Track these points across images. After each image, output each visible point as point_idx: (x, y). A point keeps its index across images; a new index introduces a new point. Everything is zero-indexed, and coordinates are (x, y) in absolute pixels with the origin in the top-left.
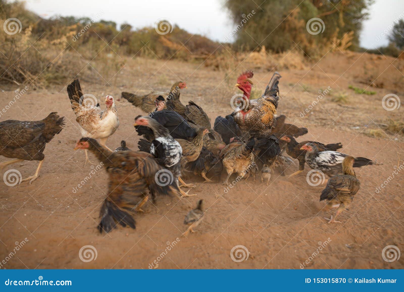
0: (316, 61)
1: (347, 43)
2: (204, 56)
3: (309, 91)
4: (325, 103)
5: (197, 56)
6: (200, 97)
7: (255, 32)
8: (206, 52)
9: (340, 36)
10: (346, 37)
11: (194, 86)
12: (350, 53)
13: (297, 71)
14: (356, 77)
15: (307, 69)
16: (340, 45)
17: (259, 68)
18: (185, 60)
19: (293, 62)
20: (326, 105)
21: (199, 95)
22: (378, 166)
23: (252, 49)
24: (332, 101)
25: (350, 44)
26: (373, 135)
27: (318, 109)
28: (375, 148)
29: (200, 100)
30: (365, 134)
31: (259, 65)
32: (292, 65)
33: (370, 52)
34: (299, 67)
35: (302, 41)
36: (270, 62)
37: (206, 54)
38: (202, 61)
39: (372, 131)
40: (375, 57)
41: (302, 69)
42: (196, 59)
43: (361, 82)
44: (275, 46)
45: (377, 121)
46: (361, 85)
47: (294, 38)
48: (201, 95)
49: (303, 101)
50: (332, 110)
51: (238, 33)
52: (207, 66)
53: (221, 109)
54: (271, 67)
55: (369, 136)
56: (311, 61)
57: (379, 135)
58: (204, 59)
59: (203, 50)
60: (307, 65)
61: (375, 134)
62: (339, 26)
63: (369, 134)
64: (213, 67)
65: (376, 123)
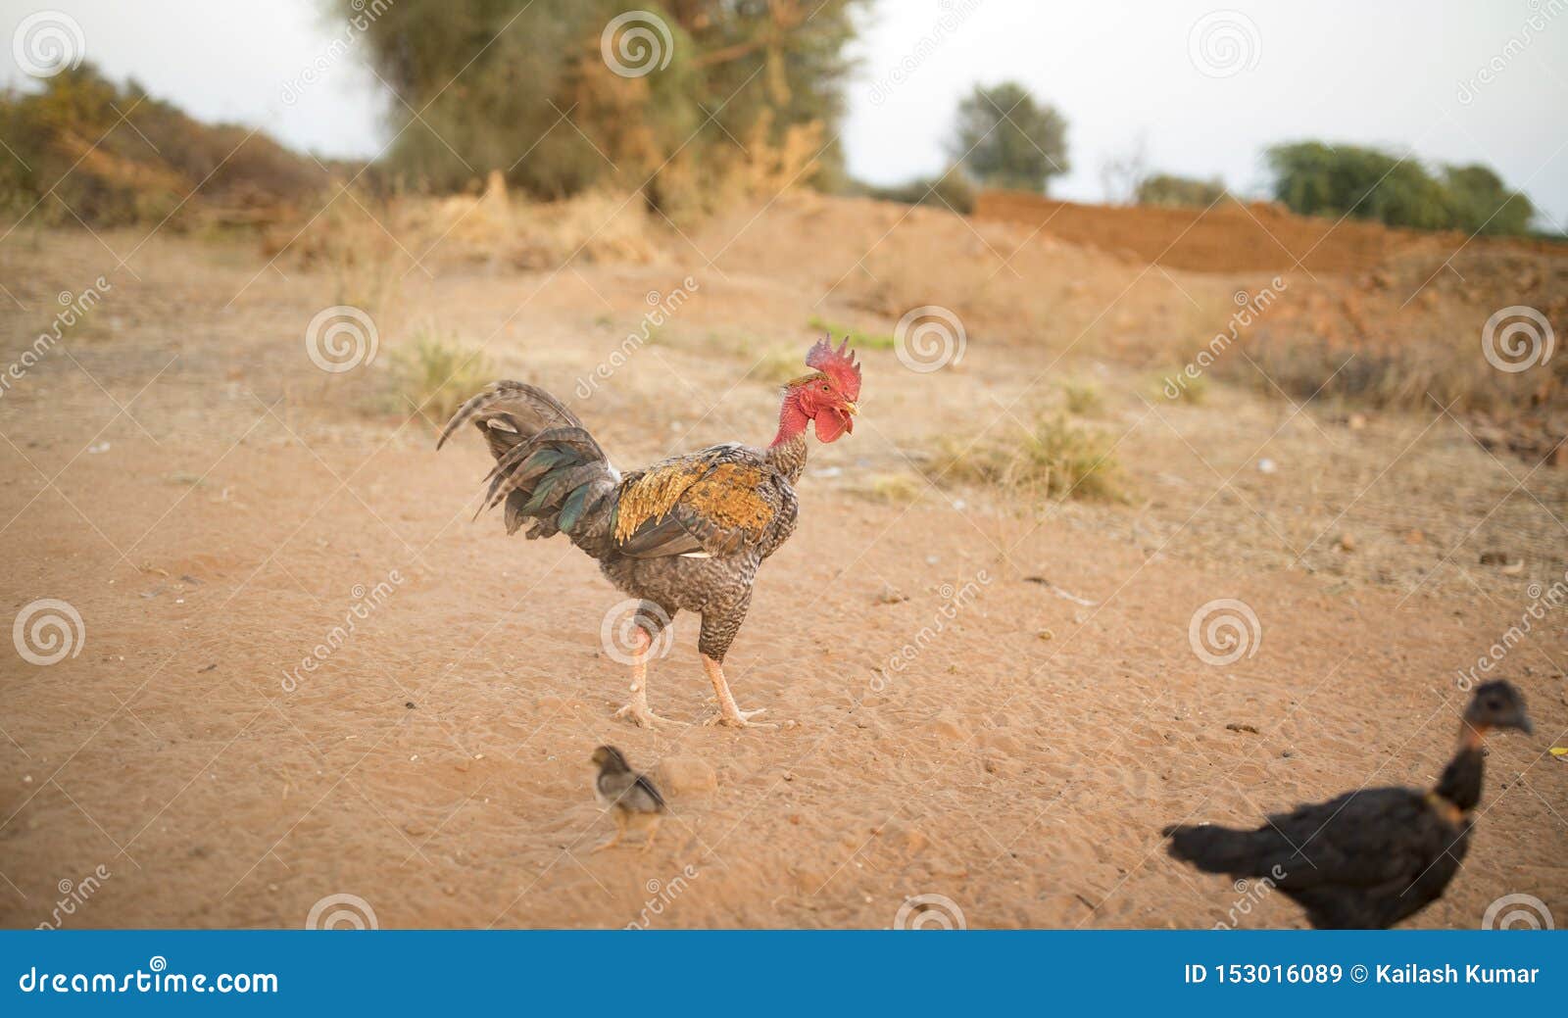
0: (691, 230)
1: (803, 161)
2: (256, 213)
3: (668, 344)
4: (723, 385)
5: (229, 213)
6: (233, 386)
7: (462, 119)
8: (267, 196)
9: (777, 138)
10: (799, 142)
11: (213, 337)
12: (811, 200)
13: (626, 270)
14: (832, 286)
15: (662, 260)
16: (777, 169)
17: (482, 259)
18: (176, 228)
19: (609, 236)
20: (727, 395)
21: (230, 378)
22: (892, 607)
23: (454, 187)
24: (752, 376)
25: (812, 166)
26: (882, 495)
27: (697, 410)
28: (890, 542)
29: (233, 396)
30: (858, 494)
31: (482, 248)
32: (607, 247)
33: (883, 196)
34: (633, 254)
35: (640, 156)
36: (522, 234)
37: (264, 206)
38: (249, 232)
39: (877, 481)
40: (892, 211)
41: (644, 260)
42: (225, 225)
43: (853, 305)
44: (544, 173)
45: (900, 444)
46: (852, 314)
47: (613, 142)
48: (239, 376)
49: (644, 384)
50: (749, 413)
51: (394, 120)
52: (270, 252)
53: (321, 431)
54: (527, 253)
55: (872, 501)
56: (671, 231)
57: (903, 494)
58: (260, 226)
59: (252, 188)
60: (660, 246)
61: (889, 493)
62: (769, 100)
63: (870, 493)
64: (296, 257)
65: (898, 451)
